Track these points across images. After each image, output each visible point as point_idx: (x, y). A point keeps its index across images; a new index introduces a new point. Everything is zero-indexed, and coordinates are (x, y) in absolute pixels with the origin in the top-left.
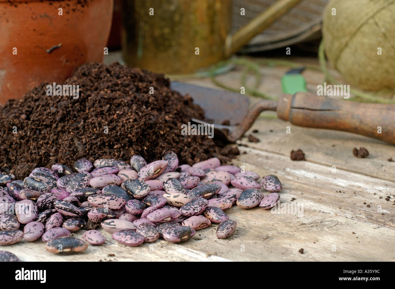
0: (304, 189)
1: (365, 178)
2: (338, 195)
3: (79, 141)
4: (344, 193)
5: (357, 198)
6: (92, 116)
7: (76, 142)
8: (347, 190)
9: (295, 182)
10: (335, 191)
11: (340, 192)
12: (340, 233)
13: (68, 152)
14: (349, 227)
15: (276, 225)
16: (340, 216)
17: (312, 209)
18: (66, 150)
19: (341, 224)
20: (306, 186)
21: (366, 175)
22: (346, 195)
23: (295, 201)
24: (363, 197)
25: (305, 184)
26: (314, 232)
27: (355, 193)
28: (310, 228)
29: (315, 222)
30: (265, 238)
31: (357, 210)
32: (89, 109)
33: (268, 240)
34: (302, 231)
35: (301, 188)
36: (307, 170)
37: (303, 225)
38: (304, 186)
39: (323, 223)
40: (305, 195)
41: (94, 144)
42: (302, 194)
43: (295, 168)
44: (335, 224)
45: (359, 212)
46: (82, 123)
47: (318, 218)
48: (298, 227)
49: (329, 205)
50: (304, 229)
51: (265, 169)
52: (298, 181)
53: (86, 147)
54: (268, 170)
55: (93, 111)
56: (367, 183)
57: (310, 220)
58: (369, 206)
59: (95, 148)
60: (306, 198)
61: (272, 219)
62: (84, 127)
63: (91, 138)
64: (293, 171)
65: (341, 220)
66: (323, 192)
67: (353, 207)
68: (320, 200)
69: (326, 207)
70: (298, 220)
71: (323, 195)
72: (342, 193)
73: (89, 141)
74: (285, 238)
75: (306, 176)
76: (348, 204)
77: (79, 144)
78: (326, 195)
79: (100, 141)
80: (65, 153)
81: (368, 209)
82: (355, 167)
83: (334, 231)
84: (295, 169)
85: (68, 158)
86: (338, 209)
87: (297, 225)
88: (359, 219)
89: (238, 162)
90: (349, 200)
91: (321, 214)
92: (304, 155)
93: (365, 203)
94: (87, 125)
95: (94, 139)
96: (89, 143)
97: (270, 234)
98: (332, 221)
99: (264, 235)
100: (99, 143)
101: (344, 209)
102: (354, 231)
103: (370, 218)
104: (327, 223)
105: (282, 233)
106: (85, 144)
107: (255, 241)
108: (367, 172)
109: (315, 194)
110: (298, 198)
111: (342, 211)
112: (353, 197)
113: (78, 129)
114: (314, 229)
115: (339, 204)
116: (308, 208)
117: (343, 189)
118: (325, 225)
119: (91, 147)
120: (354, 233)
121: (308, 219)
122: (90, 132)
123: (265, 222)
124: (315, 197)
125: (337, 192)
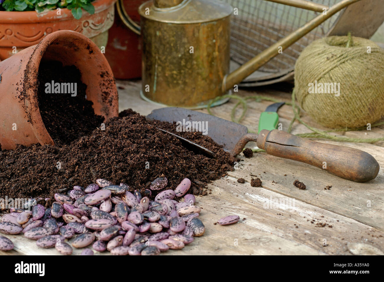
0: (254, 211)
1: (302, 203)
2: (278, 217)
3: (94, 169)
4: (282, 215)
5: (291, 220)
6: (103, 152)
7: (92, 170)
8: (285, 213)
9: (249, 204)
10: (276, 214)
11: (280, 214)
12: (271, 248)
13: (85, 178)
14: (278, 244)
15: (227, 239)
16: (274, 234)
17: (256, 228)
18: (84, 176)
19: (273, 241)
20: (257, 209)
21: (303, 201)
22: (283, 217)
23: (245, 220)
24: (296, 219)
25: (256, 207)
26: (252, 246)
27: (290, 216)
28: (250, 243)
29: (255, 238)
30: (217, 249)
31: (288, 230)
32: (102, 147)
33: (218, 250)
34: (244, 245)
35: (252, 210)
36: (261, 195)
37: (246, 241)
38: (255, 208)
39: (261, 240)
40: (254, 216)
41: (104, 172)
42: (252, 215)
43: (253, 192)
44: (268, 241)
45: (289, 232)
46: (96, 157)
47: (258, 235)
48: (242, 242)
49: (269, 225)
50: (245, 243)
51: (230, 193)
52: (252, 204)
53: (98, 174)
54: (232, 193)
55: (105, 149)
56: (302, 207)
57: (252, 237)
58: (297, 227)
59: (105, 175)
60: (254, 218)
61: (225, 234)
62: (97, 160)
63: (103, 167)
64: (251, 195)
65: (274, 237)
66: (267, 214)
67: (286, 227)
68: (264, 221)
69: (266, 226)
70: (243, 236)
71: (267, 216)
72: (281, 216)
73: (100, 170)
74: (230, 250)
75: (259, 200)
76: (283, 225)
77: (93, 172)
78: (269, 216)
79: (109, 170)
80: (83, 178)
81: (296, 230)
82: (296, 195)
83: (267, 246)
84: (252, 194)
85: (85, 182)
86: (274, 229)
87: (242, 240)
88: (287, 237)
89: (212, 186)
90: (284, 222)
91: (261, 232)
92: (261, 182)
93: (295, 225)
94: (100, 159)
95: (105, 168)
96: (100, 171)
97: (221, 246)
98: (267, 238)
99: (217, 246)
100: (108, 172)
101: (279, 229)
102: (280, 247)
103: (296, 237)
104: (263, 240)
105: (230, 246)
106: (98, 172)
107: (209, 251)
108: (304, 199)
109: (261, 215)
110: (248, 218)
111: (277, 230)
112: (288, 219)
113: (93, 160)
114: (253, 244)
115: (276, 224)
116: (253, 226)
117: (283, 212)
118: (261, 241)
119: (102, 174)
120: (280, 248)
121: (251, 236)
122: (102, 163)
123: (220, 237)
124: (261, 218)
125: (278, 214)
